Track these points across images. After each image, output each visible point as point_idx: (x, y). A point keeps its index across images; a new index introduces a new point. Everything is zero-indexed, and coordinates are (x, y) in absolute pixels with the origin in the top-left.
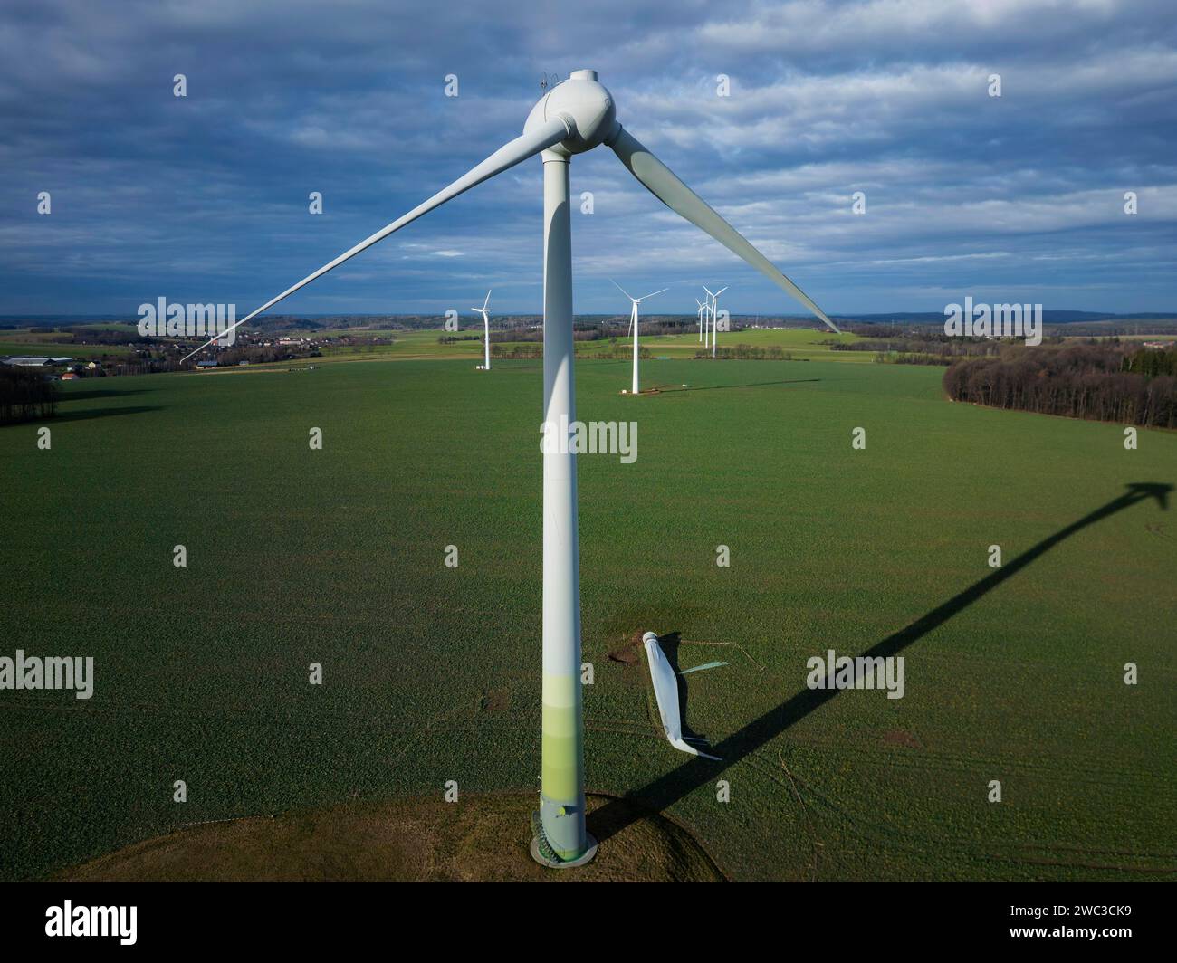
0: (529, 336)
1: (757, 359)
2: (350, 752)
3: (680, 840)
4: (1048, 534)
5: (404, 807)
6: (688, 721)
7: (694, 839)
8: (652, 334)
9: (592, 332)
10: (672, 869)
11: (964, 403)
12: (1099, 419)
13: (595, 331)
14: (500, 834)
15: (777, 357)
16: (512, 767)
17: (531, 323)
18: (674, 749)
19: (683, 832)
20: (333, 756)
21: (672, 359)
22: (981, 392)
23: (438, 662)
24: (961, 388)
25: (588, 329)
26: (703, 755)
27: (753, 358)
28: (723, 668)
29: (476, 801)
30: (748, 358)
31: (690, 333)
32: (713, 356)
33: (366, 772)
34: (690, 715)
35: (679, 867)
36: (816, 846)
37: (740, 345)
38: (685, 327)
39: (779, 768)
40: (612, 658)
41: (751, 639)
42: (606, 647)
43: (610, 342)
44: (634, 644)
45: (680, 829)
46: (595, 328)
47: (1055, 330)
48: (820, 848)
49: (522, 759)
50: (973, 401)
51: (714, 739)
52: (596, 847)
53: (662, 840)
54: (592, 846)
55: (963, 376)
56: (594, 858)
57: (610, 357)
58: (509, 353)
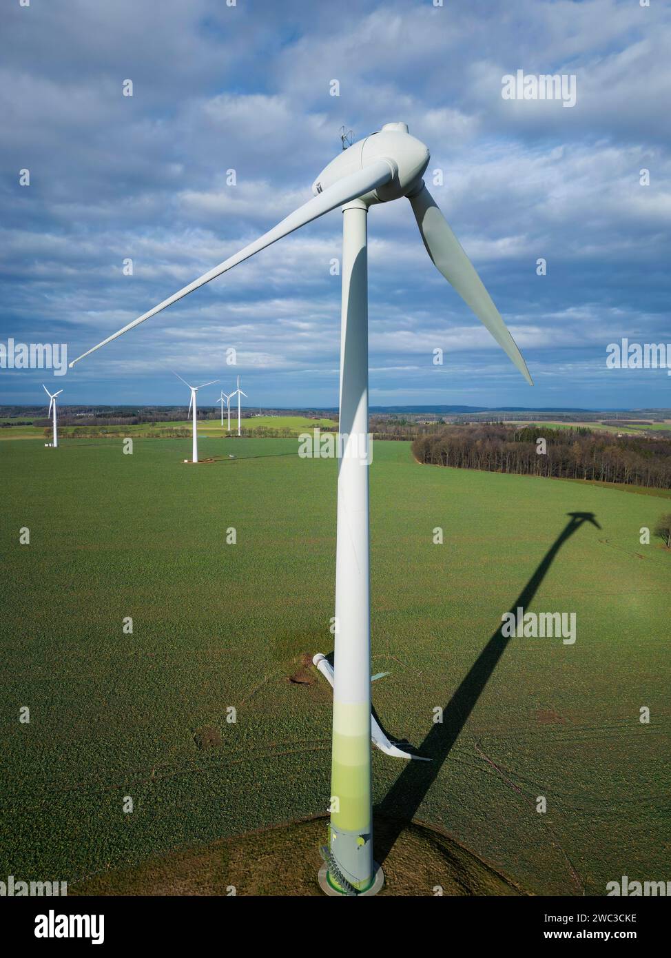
0: (78, 421)
1: (273, 437)
2: (80, 816)
3: (444, 845)
4: (546, 550)
5: (166, 868)
6: (386, 729)
7: (453, 841)
8: (181, 420)
9: (133, 419)
10: (456, 876)
11: (429, 465)
12: (519, 473)
13: (134, 418)
14: (282, 877)
15: (287, 436)
16: (255, 801)
17: (77, 412)
18: (389, 756)
19: (440, 835)
20: (63, 825)
21: (208, 437)
22: (441, 457)
23: (133, 707)
24: (427, 455)
25: (128, 416)
26: (417, 758)
27: (270, 436)
28: (388, 677)
29: (238, 845)
30: (266, 436)
31: (211, 419)
32: (239, 435)
33: (108, 837)
34: (384, 723)
35: (459, 872)
36: (547, 824)
37: (260, 427)
38: (207, 415)
39: (481, 760)
40: (293, 681)
41: (397, 650)
42: (282, 671)
43: (150, 426)
44: (305, 666)
45: (437, 833)
46: (134, 415)
47: (456, 418)
48: (550, 825)
49: (260, 791)
50: (436, 463)
51: (417, 743)
52: (380, 869)
53: (432, 848)
54: (377, 870)
55: (427, 446)
56: (385, 882)
57: (157, 436)
58: (70, 433)
